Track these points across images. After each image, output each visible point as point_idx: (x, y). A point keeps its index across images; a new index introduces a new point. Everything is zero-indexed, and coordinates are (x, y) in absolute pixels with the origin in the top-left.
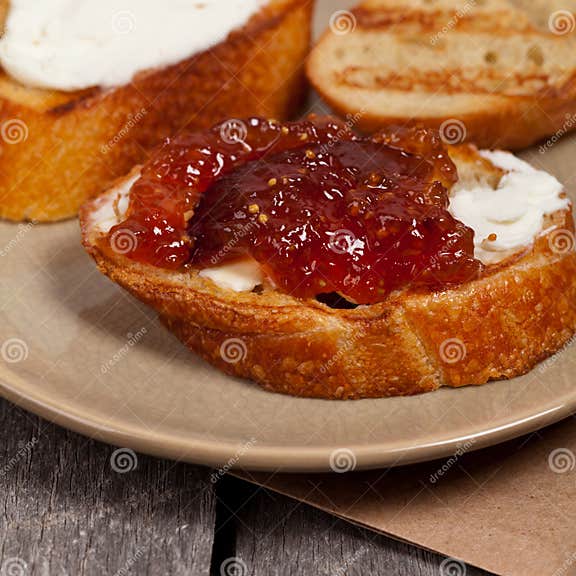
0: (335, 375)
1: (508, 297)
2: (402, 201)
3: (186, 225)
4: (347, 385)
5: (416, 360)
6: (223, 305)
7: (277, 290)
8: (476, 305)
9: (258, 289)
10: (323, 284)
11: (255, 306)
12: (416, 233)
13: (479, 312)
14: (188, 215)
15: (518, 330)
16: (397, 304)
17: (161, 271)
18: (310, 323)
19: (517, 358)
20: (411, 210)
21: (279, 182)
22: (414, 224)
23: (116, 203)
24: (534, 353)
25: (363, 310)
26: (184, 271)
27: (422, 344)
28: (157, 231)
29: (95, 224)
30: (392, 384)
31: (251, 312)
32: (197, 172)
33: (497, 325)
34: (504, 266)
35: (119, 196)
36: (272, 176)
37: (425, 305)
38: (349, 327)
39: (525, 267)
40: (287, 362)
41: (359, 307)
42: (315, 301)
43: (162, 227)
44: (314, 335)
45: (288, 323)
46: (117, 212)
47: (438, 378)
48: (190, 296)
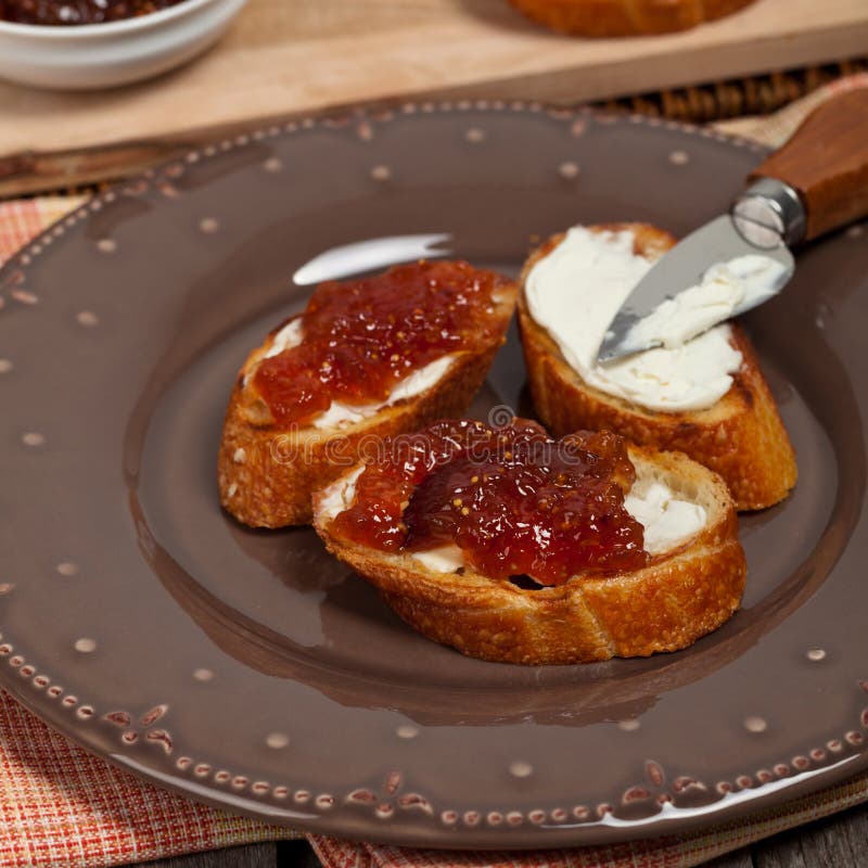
0: (523, 645)
1: (671, 582)
2: (583, 499)
3: (402, 514)
4: (533, 655)
5: (592, 635)
6: (430, 584)
7: (477, 573)
8: (643, 589)
9: (460, 571)
10: (514, 567)
11: (457, 586)
12: (593, 527)
13: (646, 595)
14: (404, 505)
15: (680, 610)
16: (576, 587)
17: (380, 553)
18: (503, 601)
19: (678, 635)
20: (591, 506)
21: (481, 480)
22: (593, 518)
23: (344, 492)
24: (694, 630)
25: (548, 591)
26: (399, 553)
27: (598, 621)
28: (376, 518)
29: (325, 509)
30: (571, 654)
31: (453, 590)
32: (413, 468)
33: (661, 607)
34: (669, 556)
35: (347, 486)
36: (474, 474)
37: (599, 588)
38: (534, 606)
39: (689, 557)
40: (483, 632)
41: (545, 589)
42: (507, 583)
43: (381, 516)
44: (506, 612)
45: (484, 601)
46: (344, 499)
47: (610, 650)
48: (402, 576)
